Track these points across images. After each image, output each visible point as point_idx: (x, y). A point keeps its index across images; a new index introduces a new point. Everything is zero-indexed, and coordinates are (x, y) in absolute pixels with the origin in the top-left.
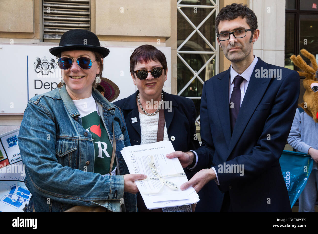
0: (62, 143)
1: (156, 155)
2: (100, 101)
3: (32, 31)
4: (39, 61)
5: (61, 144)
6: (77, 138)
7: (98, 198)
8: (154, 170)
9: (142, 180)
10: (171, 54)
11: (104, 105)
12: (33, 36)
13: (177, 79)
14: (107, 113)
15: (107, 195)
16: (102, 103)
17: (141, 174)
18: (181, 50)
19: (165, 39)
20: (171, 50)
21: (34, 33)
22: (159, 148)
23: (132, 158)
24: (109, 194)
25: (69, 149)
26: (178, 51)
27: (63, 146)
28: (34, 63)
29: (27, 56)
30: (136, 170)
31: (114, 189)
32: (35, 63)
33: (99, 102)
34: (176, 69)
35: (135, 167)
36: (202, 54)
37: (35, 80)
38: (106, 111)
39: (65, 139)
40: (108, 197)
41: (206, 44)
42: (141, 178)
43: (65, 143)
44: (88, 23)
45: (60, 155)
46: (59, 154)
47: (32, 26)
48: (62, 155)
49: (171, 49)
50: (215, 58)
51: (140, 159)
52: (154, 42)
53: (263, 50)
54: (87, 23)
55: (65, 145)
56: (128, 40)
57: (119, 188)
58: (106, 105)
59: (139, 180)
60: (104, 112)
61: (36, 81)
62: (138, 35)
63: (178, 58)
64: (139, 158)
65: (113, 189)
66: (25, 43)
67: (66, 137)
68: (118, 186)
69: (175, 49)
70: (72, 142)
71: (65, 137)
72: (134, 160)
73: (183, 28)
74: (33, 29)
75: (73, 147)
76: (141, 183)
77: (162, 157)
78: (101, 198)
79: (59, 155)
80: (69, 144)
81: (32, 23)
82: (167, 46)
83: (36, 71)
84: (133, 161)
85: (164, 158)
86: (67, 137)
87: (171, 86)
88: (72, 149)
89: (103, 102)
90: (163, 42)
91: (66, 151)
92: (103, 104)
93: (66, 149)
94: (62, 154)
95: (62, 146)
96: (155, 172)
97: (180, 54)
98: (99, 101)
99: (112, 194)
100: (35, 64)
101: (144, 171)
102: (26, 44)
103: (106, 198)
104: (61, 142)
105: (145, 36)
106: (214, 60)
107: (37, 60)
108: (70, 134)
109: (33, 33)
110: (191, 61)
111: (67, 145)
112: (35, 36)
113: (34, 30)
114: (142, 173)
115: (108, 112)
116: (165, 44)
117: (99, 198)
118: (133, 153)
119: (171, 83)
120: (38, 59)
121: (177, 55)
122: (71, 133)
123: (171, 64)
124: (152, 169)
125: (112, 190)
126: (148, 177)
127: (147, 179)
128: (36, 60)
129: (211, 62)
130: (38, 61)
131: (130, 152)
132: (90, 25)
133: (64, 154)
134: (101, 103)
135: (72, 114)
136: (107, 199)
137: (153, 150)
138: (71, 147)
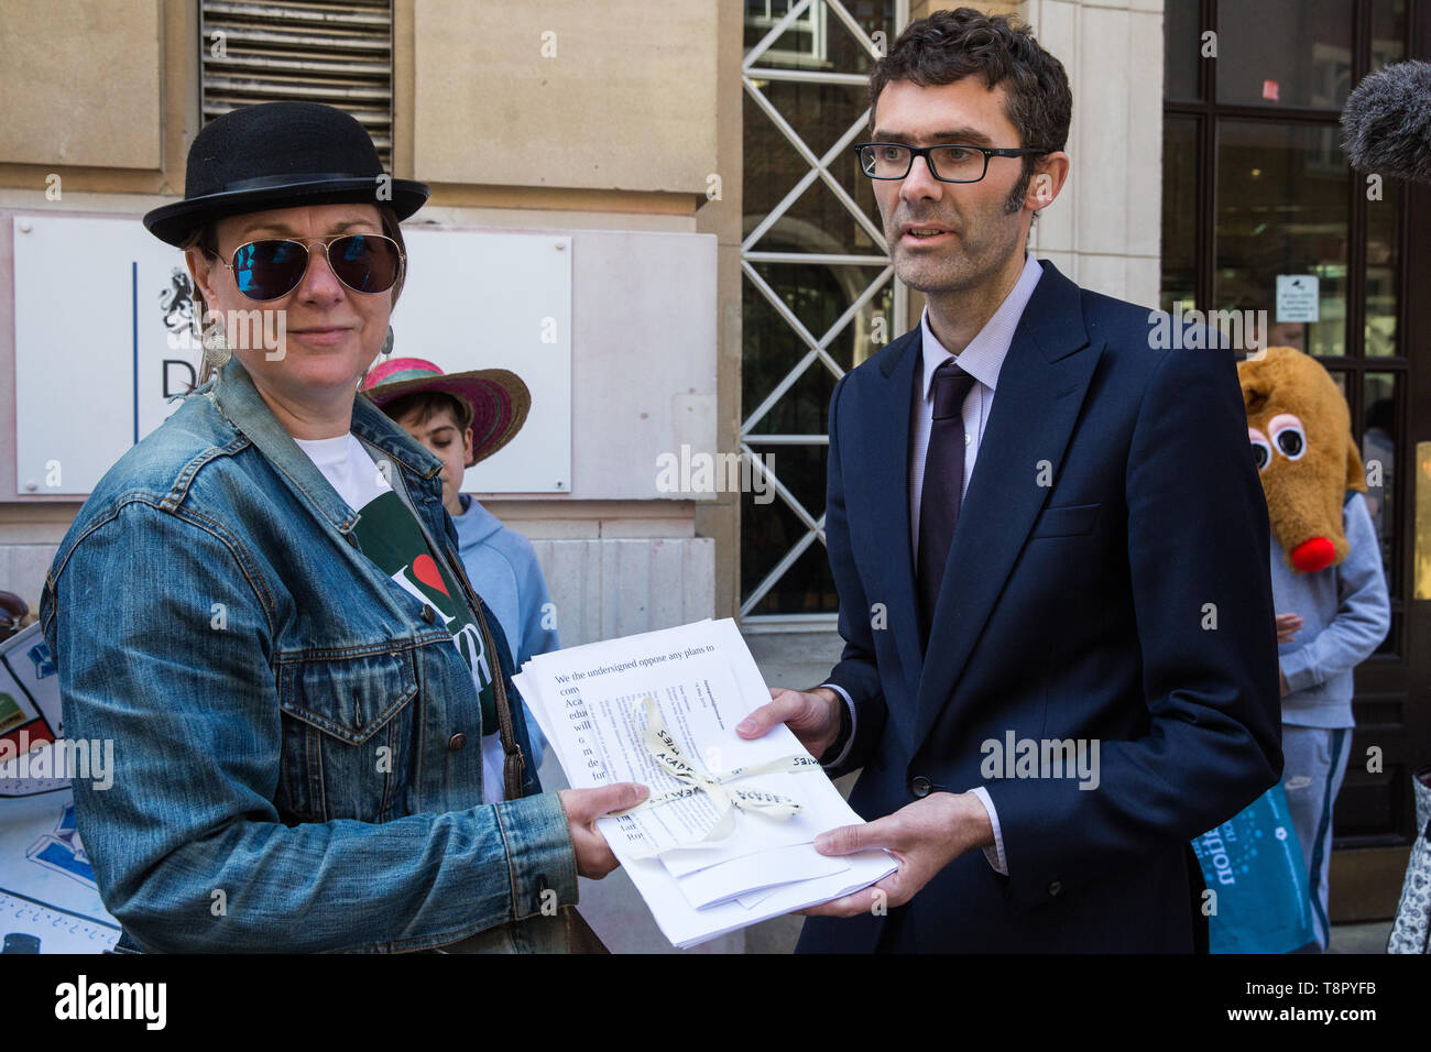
0: (360, 680)
1: (678, 692)
2: (379, 438)
3: (154, 163)
4: (182, 284)
5: (352, 685)
6: (406, 639)
7: (464, 930)
8: (675, 758)
9: (628, 813)
10: (716, 261)
11: (401, 453)
12: (159, 183)
13: (740, 365)
14: (422, 488)
15: (504, 907)
16: (392, 447)
17: (620, 784)
18: (756, 248)
19: (694, 205)
20: (716, 247)
21: (164, 170)
22: (689, 653)
23: (573, 710)
24: (509, 899)
25: (392, 698)
26: (745, 254)
27: (367, 694)
28: (160, 293)
29: (135, 265)
30: (593, 764)
31: (528, 872)
32: (164, 292)
33: (377, 441)
34: (738, 323)
35: (588, 752)
36: (840, 267)
37: (166, 363)
38: (418, 480)
39: (366, 661)
40: (511, 911)
41: (857, 228)
42: (622, 801)
43: (372, 678)
44: (384, 133)
45: (356, 738)
46: (348, 734)
47: (156, 144)
48: (366, 735)
49: (719, 245)
50: (889, 285)
51: (607, 712)
52: (650, 213)
53: (1081, 254)
54: (379, 133)
55: (373, 687)
56: (545, 205)
57: (553, 861)
58: (409, 453)
59: (617, 811)
60: (410, 485)
61: (170, 366)
62: (587, 186)
63: (746, 279)
64: (606, 708)
65: (522, 875)
66: (124, 209)
67: (369, 650)
68: (544, 857)
69: (734, 246)
70: (394, 667)
71: (364, 651)
72: (583, 719)
73: (766, 168)
74: (158, 153)
75: (403, 685)
76: (626, 823)
77: (702, 700)
78: (479, 925)
79: (351, 738)
80: (386, 675)
81: (156, 131)
82: (700, 230)
83: (169, 326)
84: (578, 722)
85: (713, 701)
86: (371, 647)
87: (715, 392)
88: (401, 695)
89: (394, 440)
90: (687, 215)
91: (381, 710)
92: (396, 449)
93: (382, 704)
94: (368, 731)
95: (356, 693)
96: (677, 765)
97: (755, 265)
98: (378, 435)
99: (526, 893)
100: (165, 297)
101: (631, 771)
102: (130, 214)
103: (501, 918)
104: (352, 676)
105: (611, 187)
106: (887, 295)
107: (174, 279)
108: (374, 629)
109: (158, 171)
110: (798, 296)
111: (381, 685)
112: (167, 184)
113: (161, 157)
114: (624, 777)
115: (426, 486)
116: (692, 221)
117: (470, 929)
118: (572, 684)
119: (715, 379)
120: (179, 277)
121: (743, 267)
122: (377, 623)
123: (718, 302)
124: (663, 756)
125: (520, 881)
126: (654, 793)
127: (652, 801)
128: (171, 281)
129: (877, 301)
130: (176, 282)
131: (560, 680)
132: (393, 144)
133: (374, 726)
134: (385, 446)
135: (338, 519)
136: (507, 919)
137: (663, 662)
138: (398, 689)
